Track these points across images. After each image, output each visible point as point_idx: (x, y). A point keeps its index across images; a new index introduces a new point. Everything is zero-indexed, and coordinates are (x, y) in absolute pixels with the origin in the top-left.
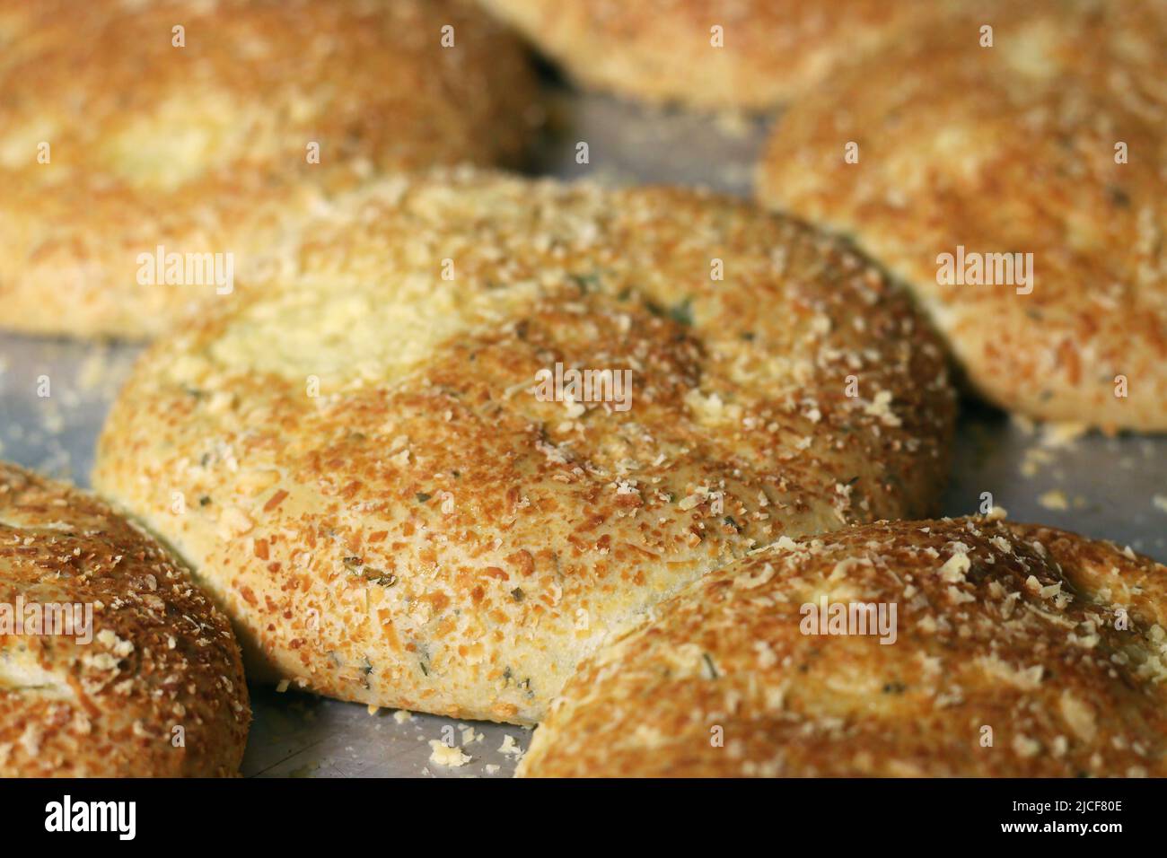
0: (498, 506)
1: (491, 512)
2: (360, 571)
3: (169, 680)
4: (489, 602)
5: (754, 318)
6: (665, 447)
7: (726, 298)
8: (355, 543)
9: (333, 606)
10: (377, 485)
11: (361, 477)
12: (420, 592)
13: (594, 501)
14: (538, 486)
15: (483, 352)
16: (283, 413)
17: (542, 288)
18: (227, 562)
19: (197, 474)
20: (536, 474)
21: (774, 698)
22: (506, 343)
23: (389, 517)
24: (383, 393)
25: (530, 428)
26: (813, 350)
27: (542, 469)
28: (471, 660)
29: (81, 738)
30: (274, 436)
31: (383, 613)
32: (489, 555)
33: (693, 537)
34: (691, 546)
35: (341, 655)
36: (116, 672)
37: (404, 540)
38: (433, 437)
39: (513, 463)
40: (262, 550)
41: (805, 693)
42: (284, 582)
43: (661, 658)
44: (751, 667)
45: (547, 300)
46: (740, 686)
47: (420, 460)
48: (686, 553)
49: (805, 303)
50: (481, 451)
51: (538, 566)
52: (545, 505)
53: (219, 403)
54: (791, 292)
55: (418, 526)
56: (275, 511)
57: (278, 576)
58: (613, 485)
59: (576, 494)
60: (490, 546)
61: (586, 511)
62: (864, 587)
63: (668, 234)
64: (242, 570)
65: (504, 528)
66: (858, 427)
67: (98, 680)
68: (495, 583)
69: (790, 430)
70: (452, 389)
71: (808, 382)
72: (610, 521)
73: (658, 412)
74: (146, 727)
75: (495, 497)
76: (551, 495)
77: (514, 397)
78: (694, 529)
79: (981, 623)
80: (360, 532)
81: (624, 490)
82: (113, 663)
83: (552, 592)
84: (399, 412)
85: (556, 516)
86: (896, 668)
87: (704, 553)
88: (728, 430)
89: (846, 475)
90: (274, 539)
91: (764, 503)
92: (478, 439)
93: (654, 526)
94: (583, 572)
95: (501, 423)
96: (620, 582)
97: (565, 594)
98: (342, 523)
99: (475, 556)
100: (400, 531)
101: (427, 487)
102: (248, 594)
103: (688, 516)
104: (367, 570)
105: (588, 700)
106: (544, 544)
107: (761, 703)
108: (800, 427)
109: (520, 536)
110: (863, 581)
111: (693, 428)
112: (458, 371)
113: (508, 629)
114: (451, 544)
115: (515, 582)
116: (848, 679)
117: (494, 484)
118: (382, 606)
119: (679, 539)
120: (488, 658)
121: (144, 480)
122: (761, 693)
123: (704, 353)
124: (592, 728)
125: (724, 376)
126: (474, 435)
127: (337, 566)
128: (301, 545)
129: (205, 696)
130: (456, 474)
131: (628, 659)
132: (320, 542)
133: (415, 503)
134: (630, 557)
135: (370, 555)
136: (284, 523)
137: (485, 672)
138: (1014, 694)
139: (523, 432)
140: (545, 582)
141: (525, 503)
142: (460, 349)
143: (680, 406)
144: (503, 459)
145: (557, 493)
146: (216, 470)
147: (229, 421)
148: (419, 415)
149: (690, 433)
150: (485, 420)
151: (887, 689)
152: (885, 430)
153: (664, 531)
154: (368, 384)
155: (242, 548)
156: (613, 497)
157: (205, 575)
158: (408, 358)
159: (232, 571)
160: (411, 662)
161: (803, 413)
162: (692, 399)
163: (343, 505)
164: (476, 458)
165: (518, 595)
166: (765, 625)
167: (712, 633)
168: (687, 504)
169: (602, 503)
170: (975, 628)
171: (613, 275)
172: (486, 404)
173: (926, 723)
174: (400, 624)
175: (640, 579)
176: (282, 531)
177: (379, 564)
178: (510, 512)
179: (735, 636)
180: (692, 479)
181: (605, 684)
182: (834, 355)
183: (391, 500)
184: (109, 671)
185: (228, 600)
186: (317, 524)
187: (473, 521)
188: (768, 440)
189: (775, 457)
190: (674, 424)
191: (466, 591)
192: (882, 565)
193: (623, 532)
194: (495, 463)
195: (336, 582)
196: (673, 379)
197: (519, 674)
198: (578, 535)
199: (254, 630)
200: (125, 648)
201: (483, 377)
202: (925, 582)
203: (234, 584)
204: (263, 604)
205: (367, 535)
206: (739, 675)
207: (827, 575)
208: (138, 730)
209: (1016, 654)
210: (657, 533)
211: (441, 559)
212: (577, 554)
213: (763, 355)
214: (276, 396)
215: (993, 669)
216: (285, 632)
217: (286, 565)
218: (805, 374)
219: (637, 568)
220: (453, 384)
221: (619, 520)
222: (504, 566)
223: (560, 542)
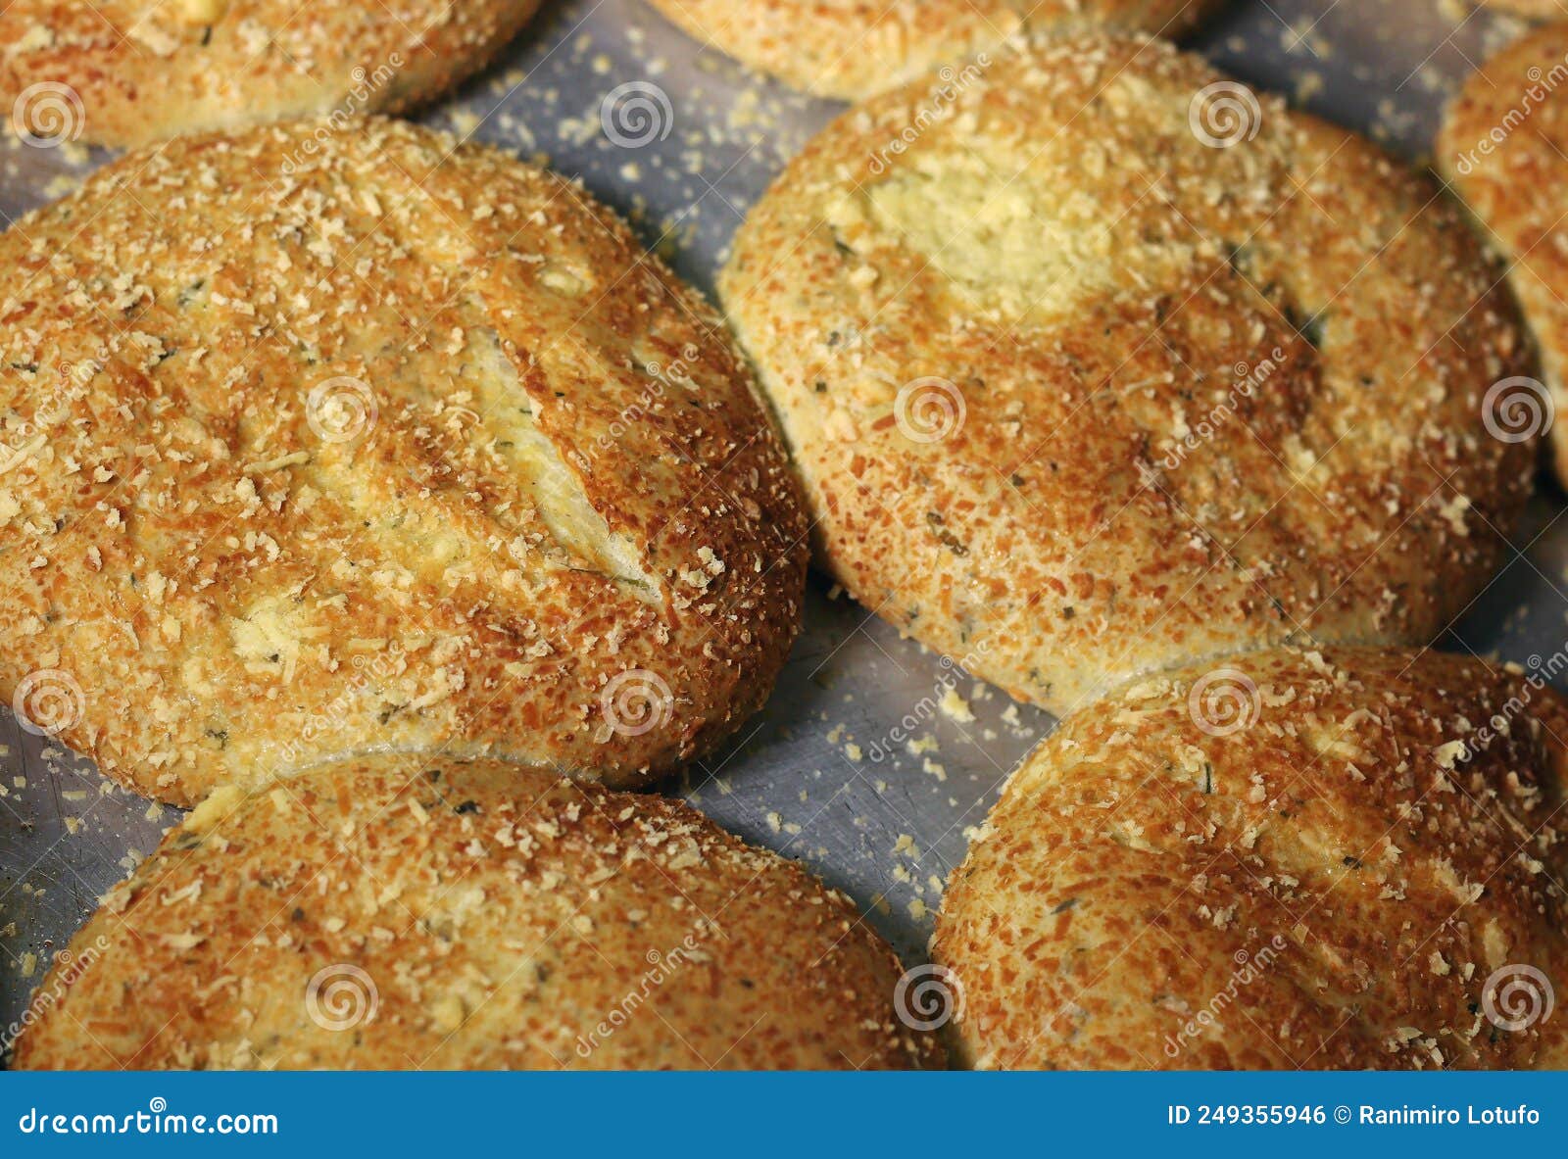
0: (1080, 519)
1: (1073, 521)
2: (940, 530)
3: (746, 605)
4: (1042, 609)
5: (1377, 361)
6: (1248, 497)
7: (1361, 325)
8: (943, 502)
9: (905, 550)
10: (980, 448)
11: (969, 434)
12: (984, 574)
13: (1166, 547)
14: (1122, 510)
15: (1119, 327)
16: (918, 318)
17: (1196, 257)
18: (823, 460)
19: (822, 353)
20: (1125, 493)
21: (1249, 836)
22: (1143, 324)
23: (981, 490)
24: (1016, 340)
25: (1135, 436)
26: (1419, 420)
27: (1132, 491)
28: (1007, 650)
29: (657, 646)
30: (902, 343)
31: (946, 579)
32: (1057, 566)
33: (1239, 613)
34: (1236, 620)
35: (896, 593)
36: (704, 591)
37: (987, 518)
38: (1045, 413)
39: (1107, 475)
40: (859, 467)
41: (1278, 839)
42: (869, 508)
43: (1170, 748)
44: (1241, 796)
45: (1197, 276)
46: (1225, 810)
47: (1027, 437)
48: (1227, 624)
49: (1431, 362)
50: (1084, 448)
51: (1096, 593)
52: (1119, 533)
53: (862, 276)
54: (1422, 343)
55: (1004, 511)
56: (882, 433)
57: (865, 500)
58: (1188, 535)
59: (1153, 533)
60: (1061, 558)
61: (1156, 555)
62: (1365, 748)
63: (1333, 220)
64: (835, 476)
65: (1079, 544)
66: (1426, 528)
67: (687, 595)
68: (1053, 594)
69: (1365, 517)
70: (1079, 363)
71: (1401, 461)
72: (1173, 572)
73: (1254, 451)
74: (714, 650)
75: (1081, 508)
76: (1130, 524)
77: (1131, 395)
78: (1243, 605)
79: (1450, 817)
80: (950, 495)
81: (1196, 543)
82: (704, 582)
83: (1099, 623)
84: (1023, 371)
85: (1126, 548)
86: (1361, 843)
87: (1243, 631)
88: (1310, 498)
89: (1397, 579)
90: (873, 462)
91: (1314, 594)
92: (1085, 433)
93: (1210, 590)
94: (1132, 614)
95: (1112, 421)
96: (1161, 635)
97: (1110, 628)
98: (938, 476)
99: (1044, 561)
100: (987, 509)
101: (1025, 472)
102: (832, 500)
103: (1243, 589)
104: (945, 534)
105: (1094, 759)
106: (1108, 575)
107: (1237, 834)
108: (1375, 516)
109: (1091, 558)
110: (1367, 742)
111: (1281, 481)
112: (1089, 342)
113: (1049, 638)
114: (1027, 540)
115: (1070, 600)
116: (1318, 838)
117: (1085, 494)
118: (948, 570)
119: (1227, 610)
120: (1022, 655)
121: (771, 330)
122: (1241, 824)
123: (1319, 388)
124: (1089, 797)
125: (1327, 425)
126: (1082, 426)
127: (920, 517)
128: (895, 481)
129: (771, 621)
130: (1054, 467)
131: (1142, 733)
132: (913, 487)
133: (1009, 482)
134: (1178, 613)
135: (953, 519)
136: (886, 450)
137: (1014, 665)
138: (1450, 904)
139: (1127, 439)
140: (1097, 610)
141: (1105, 527)
142: (1100, 314)
143: (1278, 449)
144: (1102, 466)
145: (1138, 525)
146: (840, 357)
147: (866, 303)
148: (1041, 382)
149: (1276, 486)
150: (1098, 411)
151: (1347, 861)
152: (1451, 536)
153: (1217, 597)
154: (1005, 321)
155: (841, 455)
156: (1184, 548)
157: (800, 462)
158: (1049, 305)
159: (825, 471)
160: (954, 628)
161: (1383, 500)
162: (1291, 444)
163: (946, 459)
164: (1077, 456)
165: (1069, 613)
166: (1268, 756)
167: (1219, 742)
168: (1247, 576)
169: (1171, 552)
170: (1442, 824)
171: (1266, 255)
172: (1105, 392)
173: (1366, 908)
174: (957, 593)
175: (1179, 638)
176: (882, 459)
177: (957, 531)
178: (1088, 529)
179: (1239, 755)
180: (1259, 547)
181: (1114, 749)
182: (1435, 434)
183: (988, 471)
184: (698, 589)
185: (813, 495)
186: (915, 467)
187: (1054, 526)
188: (1342, 521)
189: (1341, 544)
190: (1264, 470)
191: (1024, 591)
192: (1389, 727)
193: (1180, 586)
194: (1092, 469)
195: (913, 532)
196: (1280, 418)
197: (1044, 677)
198: (1142, 577)
199: (826, 534)
200: (718, 567)
201: (1112, 361)
202: (1419, 760)
203: (824, 485)
204: (842, 517)
205: (956, 499)
206: (1229, 798)
207: (1340, 720)
208: (707, 652)
209: (1467, 865)
210: (1210, 598)
211: (1014, 549)
212: (1133, 595)
213: (1372, 411)
214: (917, 291)
215: (1443, 873)
216: (852, 552)
217: (874, 494)
218: (1402, 451)
219: (1180, 627)
220: (1079, 357)
221: (1181, 574)
222: (1066, 582)
223: (1122, 577)
